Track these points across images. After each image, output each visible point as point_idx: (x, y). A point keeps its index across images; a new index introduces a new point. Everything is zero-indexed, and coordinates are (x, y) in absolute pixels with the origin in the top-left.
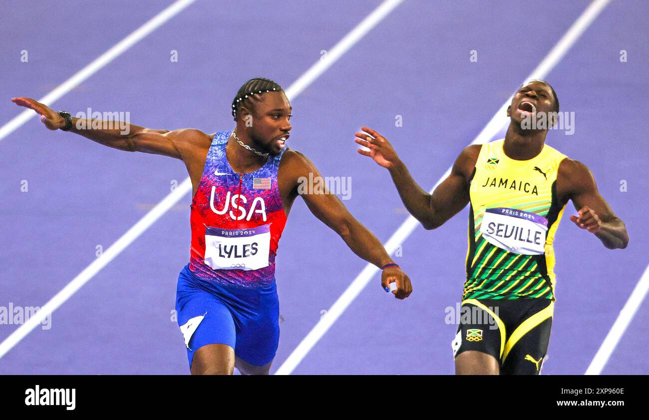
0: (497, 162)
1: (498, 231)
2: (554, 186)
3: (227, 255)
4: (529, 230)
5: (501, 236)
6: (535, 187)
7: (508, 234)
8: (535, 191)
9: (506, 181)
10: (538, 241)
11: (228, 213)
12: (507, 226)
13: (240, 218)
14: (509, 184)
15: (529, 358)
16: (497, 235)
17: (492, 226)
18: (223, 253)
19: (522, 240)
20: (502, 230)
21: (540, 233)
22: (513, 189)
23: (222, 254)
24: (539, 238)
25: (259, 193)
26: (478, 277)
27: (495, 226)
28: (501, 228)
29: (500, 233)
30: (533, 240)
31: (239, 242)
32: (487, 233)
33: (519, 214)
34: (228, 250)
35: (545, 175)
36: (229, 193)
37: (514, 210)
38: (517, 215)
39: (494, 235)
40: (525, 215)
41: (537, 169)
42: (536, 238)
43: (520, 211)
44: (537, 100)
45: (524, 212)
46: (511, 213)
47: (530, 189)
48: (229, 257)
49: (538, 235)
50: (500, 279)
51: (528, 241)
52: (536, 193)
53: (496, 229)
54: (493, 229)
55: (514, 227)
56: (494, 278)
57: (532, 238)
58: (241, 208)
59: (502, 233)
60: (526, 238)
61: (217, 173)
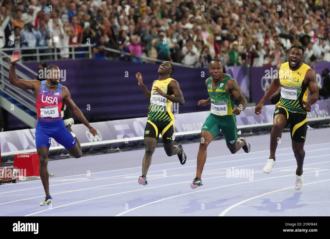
2: (168, 85)
3: (46, 113)
4: (162, 98)
6: (163, 86)
11: (47, 102)
13: (50, 103)
15: (168, 138)
16: (154, 100)
17: (153, 98)
18: (45, 113)
21: (165, 99)
25: (56, 96)
28: (155, 98)
30: (163, 101)
31: (50, 110)
32: (152, 100)
36: (47, 97)
41: (165, 82)
44: (164, 66)
52: (163, 88)
58: (51, 100)
60: (161, 100)
61: (44, 92)
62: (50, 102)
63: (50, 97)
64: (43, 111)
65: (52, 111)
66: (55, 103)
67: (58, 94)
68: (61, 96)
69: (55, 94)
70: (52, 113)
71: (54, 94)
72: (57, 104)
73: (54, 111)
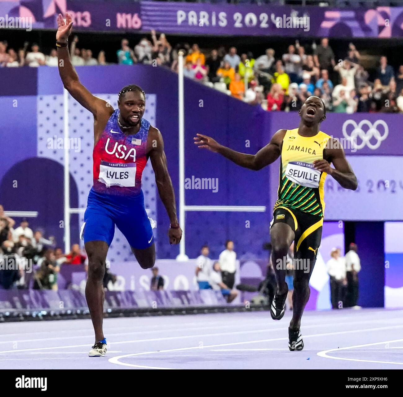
0: (295, 138)
1: (295, 174)
2: (324, 150)
4: (311, 174)
5: (296, 176)
6: (314, 151)
7: (299, 176)
8: (314, 152)
9: (299, 147)
10: (315, 180)
11: (114, 154)
12: (299, 171)
13: (121, 158)
14: (300, 149)
15: (310, 248)
16: (294, 176)
17: (291, 171)
19: (307, 179)
20: (296, 173)
21: (317, 175)
22: (302, 151)
23: (108, 176)
24: (316, 178)
25: (134, 146)
26: (284, 198)
27: (293, 171)
28: (296, 172)
29: (295, 175)
30: (313, 179)
31: (118, 170)
32: (289, 175)
33: (306, 165)
34: (112, 174)
35: (320, 145)
36: (117, 143)
37: (303, 163)
38: (304, 165)
39: (292, 176)
40: (309, 165)
41: (315, 142)
42: (315, 178)
43: (306, 164)
44: (316, 108)
45: (308, 164)
46: (301, 164)
47: (311, 151)
48: (112, 178)
49: (316, 177)
50: (295, 200)
51: (310, 179)
52: (315, 154)
53: (293, 172)
54: (292, 173)
55: (303, 172)
56: (292, 199)
57: (312, 178)
58: (122, 152)
59: (297, 175)
60: (309, 178)
61: (112, 131)
62: (120, 155)
63: (121, 146)
64: (104, 170)
65: (123, 173)
66: (130, 160)
67: (138, 142)
68: (144, 147)
69: (133, 142)
70: (122, 177)
71: (131, 142)
72: (134, 161)
73: (126, 173)
